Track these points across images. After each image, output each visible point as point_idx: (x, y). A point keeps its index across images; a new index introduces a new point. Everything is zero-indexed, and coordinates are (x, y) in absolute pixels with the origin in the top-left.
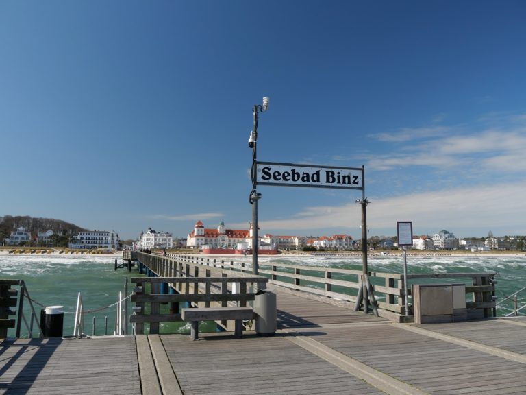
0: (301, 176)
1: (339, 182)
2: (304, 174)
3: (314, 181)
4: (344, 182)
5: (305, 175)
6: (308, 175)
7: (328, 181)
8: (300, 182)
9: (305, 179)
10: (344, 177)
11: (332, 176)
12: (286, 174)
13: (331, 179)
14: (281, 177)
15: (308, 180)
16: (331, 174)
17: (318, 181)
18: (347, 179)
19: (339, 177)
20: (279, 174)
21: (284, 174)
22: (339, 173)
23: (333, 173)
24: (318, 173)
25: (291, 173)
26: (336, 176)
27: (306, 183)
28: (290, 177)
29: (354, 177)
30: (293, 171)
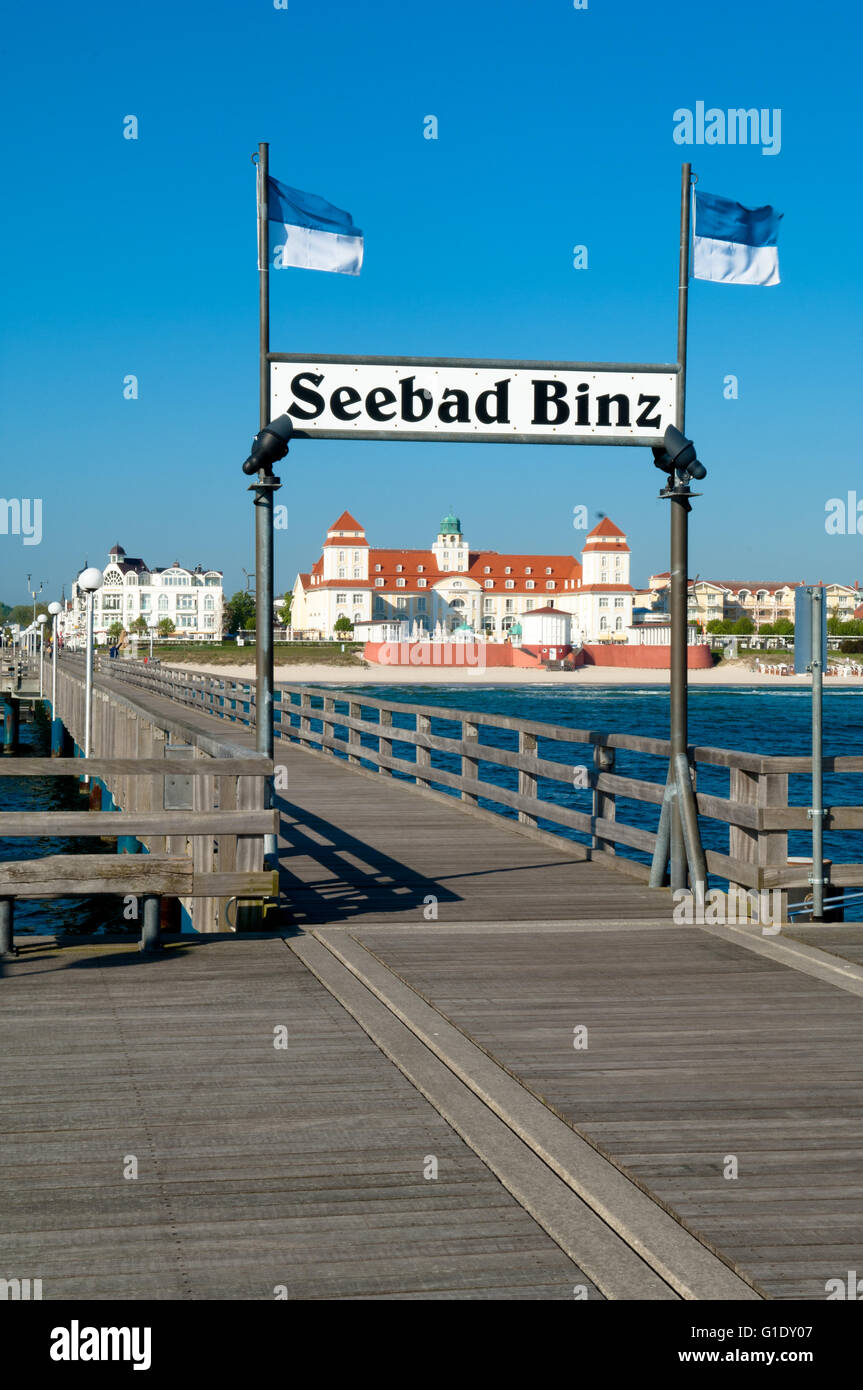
0: (438, 401)
1: (583, 420)
2: (447, 393)
3: (484, 418)
4: (604, 420)
5: (453, 398)
6: (462, 397)
7: (540, 417)
8: (432, 424)
9: (453, 411)
10: (604, 401)
11: (554, 399)
12: (380, 397)
13: (552, 410)
14: (360, 406)
15: (463, 416)
16: (551, 391)
17: (502, 416)
18: (614, 407)
19: (583, 402)
20: (354, 396)
21: (371, 396)
22: (583, 387)
23: (561, 389)
24: (502, 389)
25: (397, 392)
26: (571, 399)
27: (456, 427)
28: (396, 407)
29: (643, 399)
30: (407, 384)
